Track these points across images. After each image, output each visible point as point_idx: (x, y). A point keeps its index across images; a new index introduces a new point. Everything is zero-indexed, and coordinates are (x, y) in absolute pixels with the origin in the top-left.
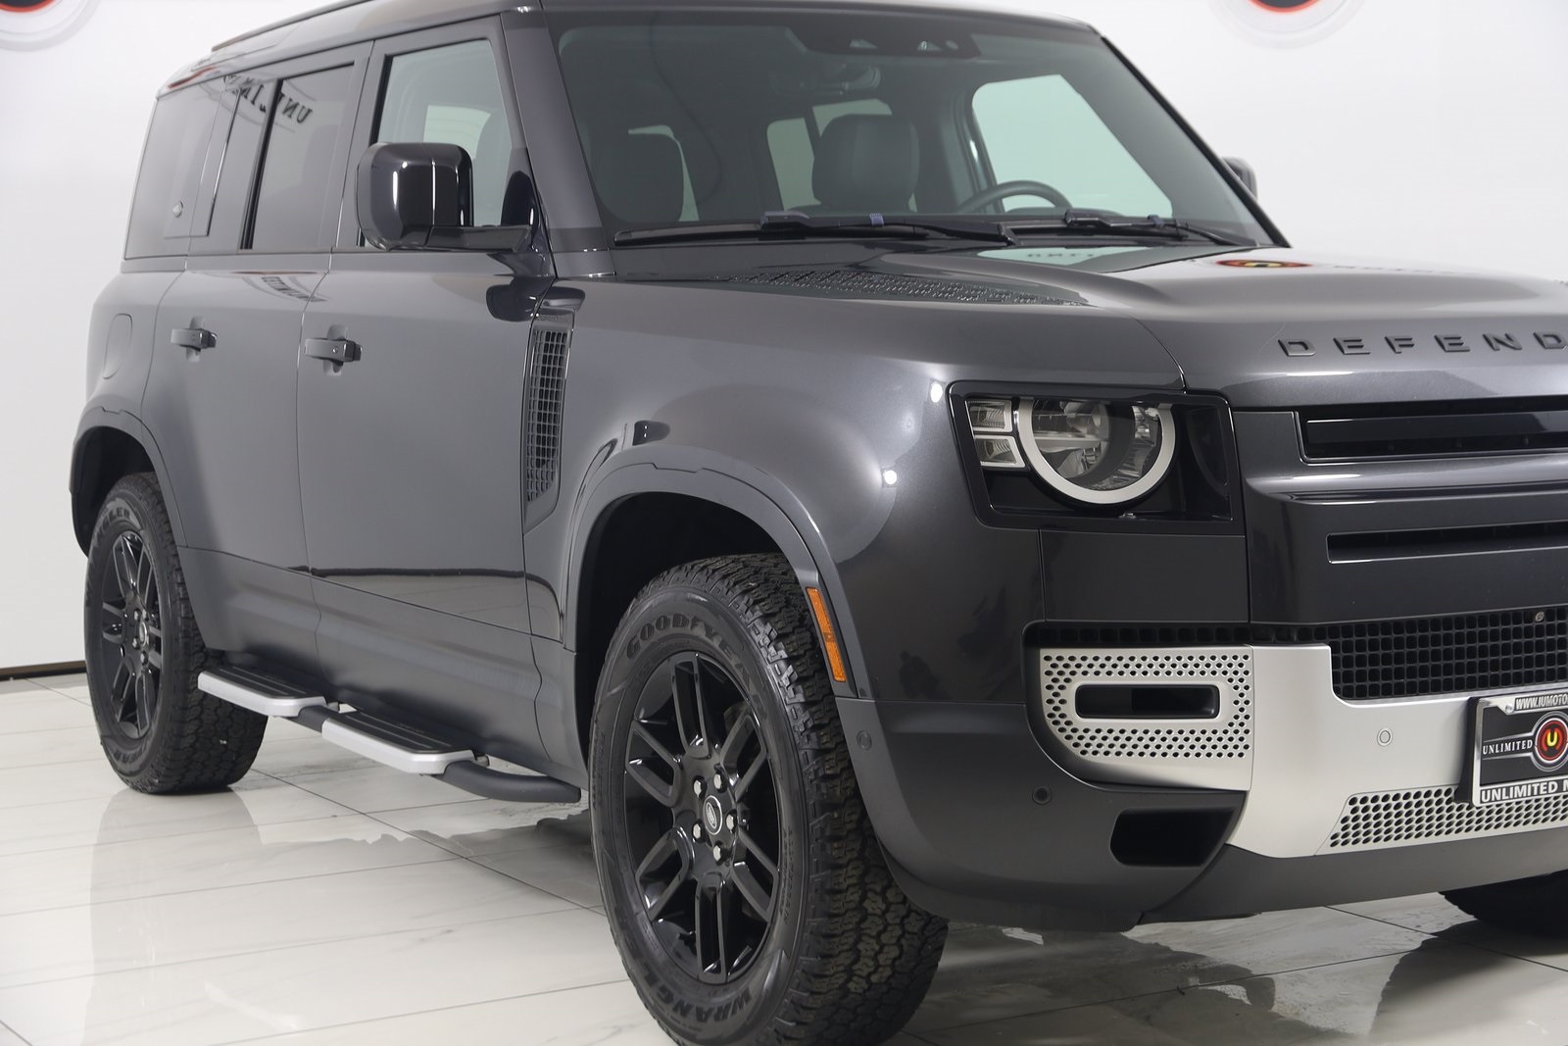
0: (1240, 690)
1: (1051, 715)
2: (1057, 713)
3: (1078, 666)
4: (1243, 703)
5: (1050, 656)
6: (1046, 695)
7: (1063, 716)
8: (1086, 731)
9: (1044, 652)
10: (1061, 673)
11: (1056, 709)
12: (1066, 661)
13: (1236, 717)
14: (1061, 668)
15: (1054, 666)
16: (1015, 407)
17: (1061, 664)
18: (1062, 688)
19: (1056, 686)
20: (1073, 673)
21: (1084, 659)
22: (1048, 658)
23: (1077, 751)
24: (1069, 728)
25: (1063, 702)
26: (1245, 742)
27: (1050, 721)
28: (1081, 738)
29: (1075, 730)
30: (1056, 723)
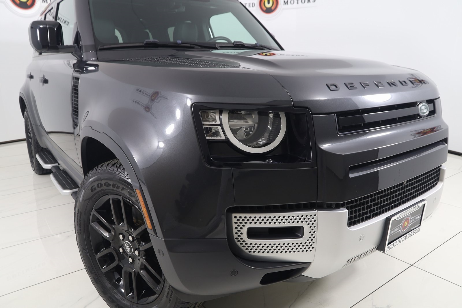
0: (312, 228)
1: (237, 238)
2: (239, 238)
3: (248, 220)
4: (313, 232)
5: (236, 217)
6: (235, 231)
7: (241, 239)
8: (251, 244)
9: (234, 215)
10: (241, 223)
11: (239, 236)
12: (243, 218)
13: (310, 238)
14: (241, 221)
15: (238, 220)
16: (221, 113)
17: (241, 219)
18: (241, 228)
19: (239, 228)
20: (246, 223)
21: (250, 217)
22: (235, 217)
23: (247, 251)
24: (244, 243)
25: (241, 233)
26: (312, 246)
27: (236, 240)
28: (249, 247)
29: (246, 244)
30: (239, 241)
